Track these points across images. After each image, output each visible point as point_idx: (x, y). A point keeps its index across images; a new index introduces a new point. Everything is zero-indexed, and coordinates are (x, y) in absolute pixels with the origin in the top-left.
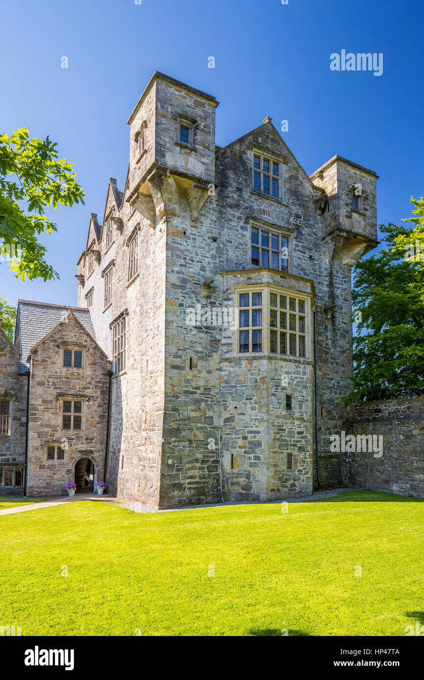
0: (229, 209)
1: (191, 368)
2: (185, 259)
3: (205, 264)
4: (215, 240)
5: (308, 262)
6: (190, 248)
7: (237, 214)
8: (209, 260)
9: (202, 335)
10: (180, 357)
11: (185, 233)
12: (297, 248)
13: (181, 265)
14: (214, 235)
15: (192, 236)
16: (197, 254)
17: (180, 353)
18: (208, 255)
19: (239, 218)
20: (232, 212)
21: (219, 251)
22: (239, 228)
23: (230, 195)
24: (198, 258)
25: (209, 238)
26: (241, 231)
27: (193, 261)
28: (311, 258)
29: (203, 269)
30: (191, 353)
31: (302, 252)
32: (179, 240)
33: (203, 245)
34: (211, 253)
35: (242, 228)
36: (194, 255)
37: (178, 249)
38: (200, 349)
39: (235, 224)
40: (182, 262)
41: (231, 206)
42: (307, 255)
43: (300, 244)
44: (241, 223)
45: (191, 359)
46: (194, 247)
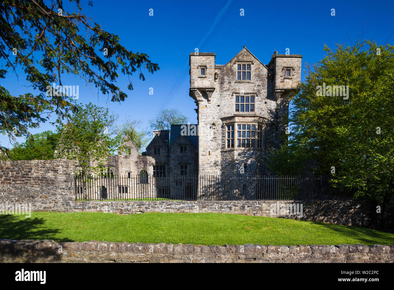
0: (224, 92)
1: (209, 155)
2: (206, 116)
3: (214, 116)
4: (219, 106)
5: (265, 105)
6: (208, 111)
7: (228, 93)
8: (216, 114)
9: (213, 143)
10: (205, 151)
11: (206, 106)
12: (258, 100)
13: (205, 119)
14: (218, 104)
15: (209, 107)
16: (211, 113)
17: (205, 150)
18: (215, 112)
19: (229, 95)
20: (226, 93)
21: (220, 110)
22: (229, 99)
23: (225, 86)
24: (211, 115)
25: (216, 106)
26: (230, 100)
27: (209, 116)
28: (266, 103)
29: (214, 118)
30: (209, 150)
31: (260, 101)
32: (204, 109)
33: (214, 109)
34: (217, 111)
35: (231, 98)
36: (210, 114)
37: (203, 113)
38: (213, 148)
39: (227, 97)
40: (206, 117)
41: (225, 91)
42: (264, 101)
43: (260, 98)
44: (230, 96)
45: (209, 152)
46: (210, 111)
